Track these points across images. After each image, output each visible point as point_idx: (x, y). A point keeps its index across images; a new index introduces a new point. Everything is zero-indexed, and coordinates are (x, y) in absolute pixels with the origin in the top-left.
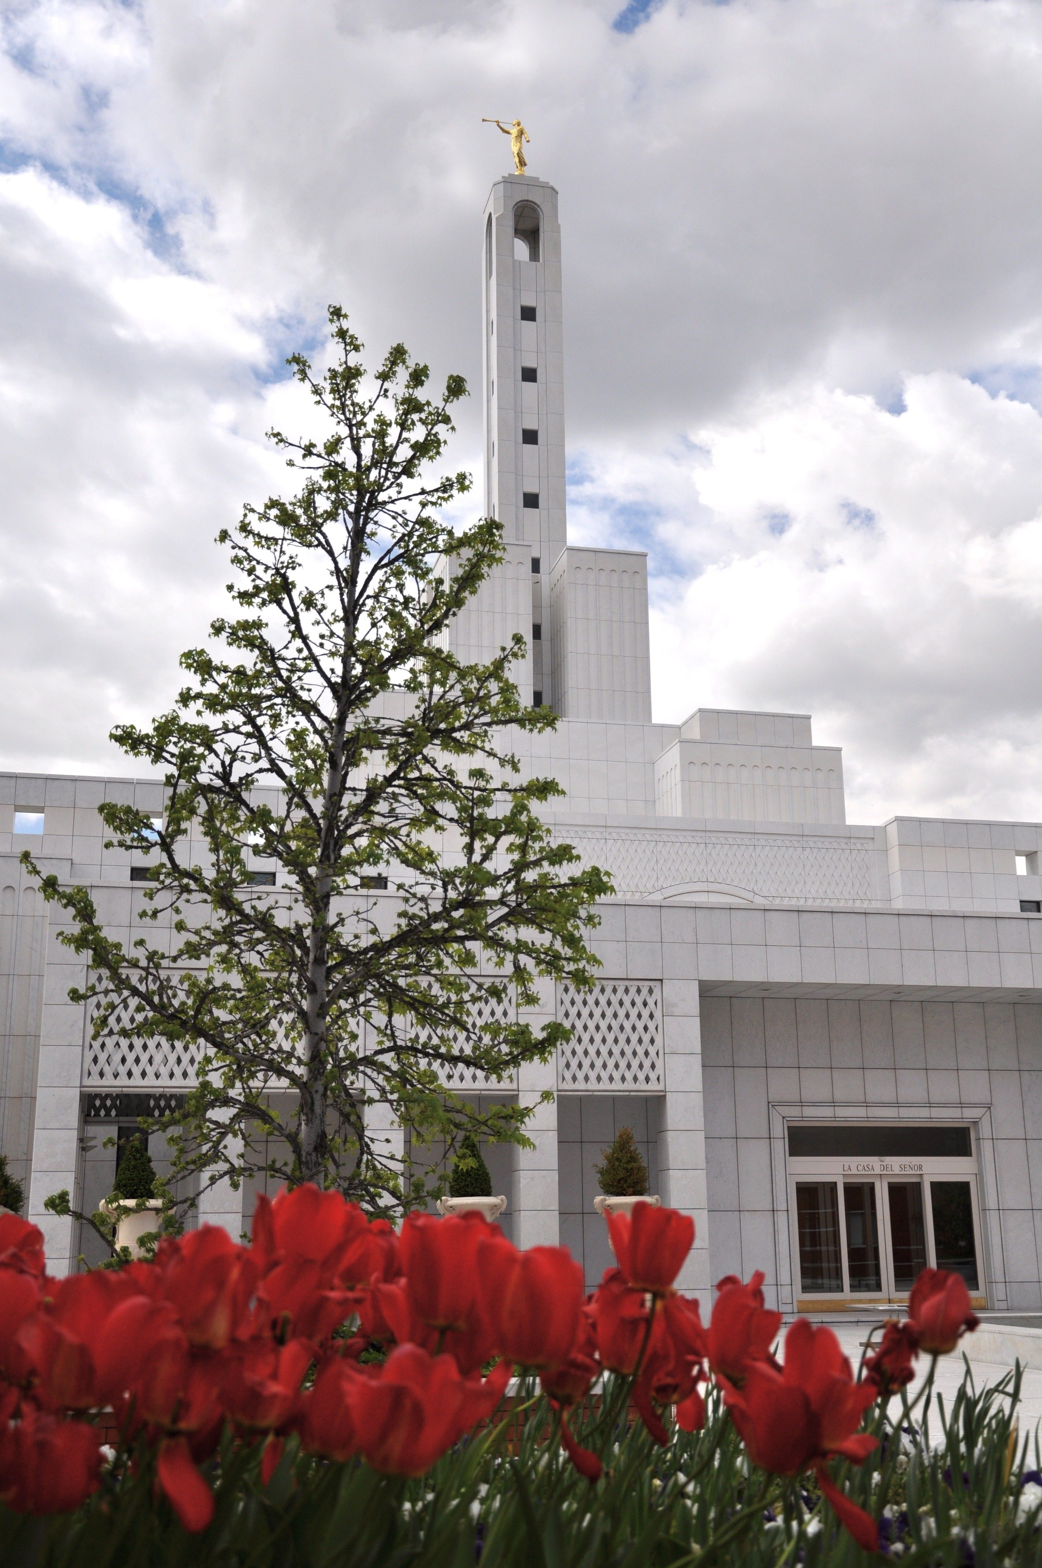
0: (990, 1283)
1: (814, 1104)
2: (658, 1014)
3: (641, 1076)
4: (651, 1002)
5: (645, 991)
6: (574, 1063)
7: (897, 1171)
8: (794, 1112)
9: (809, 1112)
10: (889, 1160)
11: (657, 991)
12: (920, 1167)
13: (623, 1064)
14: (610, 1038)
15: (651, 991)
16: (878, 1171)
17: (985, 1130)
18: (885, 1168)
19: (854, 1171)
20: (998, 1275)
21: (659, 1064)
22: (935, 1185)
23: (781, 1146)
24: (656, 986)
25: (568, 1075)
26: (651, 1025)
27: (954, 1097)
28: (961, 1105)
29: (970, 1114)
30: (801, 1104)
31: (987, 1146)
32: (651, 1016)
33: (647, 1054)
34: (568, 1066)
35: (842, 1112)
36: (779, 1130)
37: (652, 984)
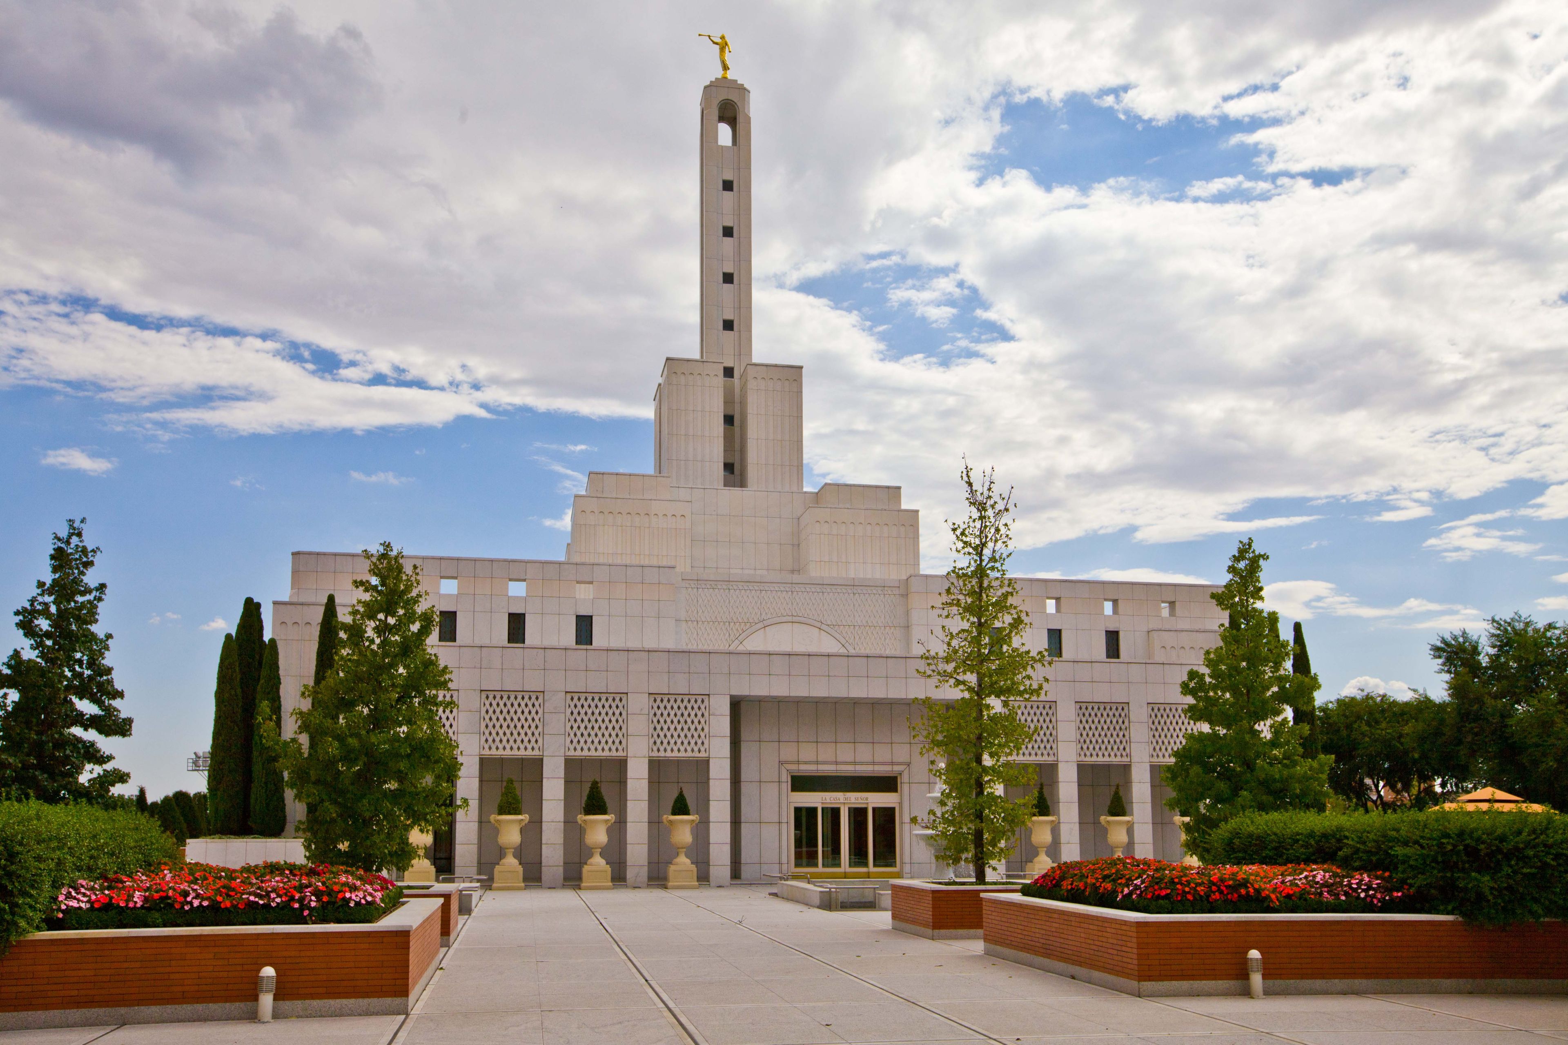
0: (902, 863)
1: (806, 763)
2: (706, 714)
3: (696, 749)
4: (703, 707)
5: (699, 701)
6: (658, 742)
7: (853, 801)
8: (794, 767)
9: (803, 767)
10: (849, 794)
11: (706, 701)
12: (867, 799)
13: (686, 742)
14: (679, 727)
15: (703, 701)
16: (842, 801)
17: (905, 778)
18: (846, 799)
19: (828, 801)
20: (907, 859)
21: (706, 742)
22: (874, 809)
23: (786, 786)
24: (706, 698)
25: (655, 749)
26: (702, 721)
27: (888, 759)
28: (892, 763)
29: (897, 768)
30: (798, 762)
31: (906, 787)
32: (703, 715)
33: (699, 736)
34: (655, 743)
35: (822, 767)
36: (786, 778)
37: (703, 697)
